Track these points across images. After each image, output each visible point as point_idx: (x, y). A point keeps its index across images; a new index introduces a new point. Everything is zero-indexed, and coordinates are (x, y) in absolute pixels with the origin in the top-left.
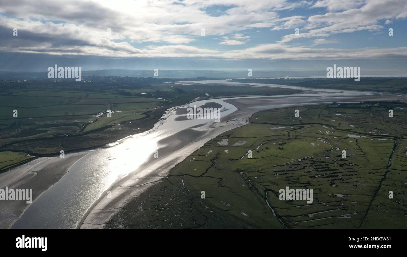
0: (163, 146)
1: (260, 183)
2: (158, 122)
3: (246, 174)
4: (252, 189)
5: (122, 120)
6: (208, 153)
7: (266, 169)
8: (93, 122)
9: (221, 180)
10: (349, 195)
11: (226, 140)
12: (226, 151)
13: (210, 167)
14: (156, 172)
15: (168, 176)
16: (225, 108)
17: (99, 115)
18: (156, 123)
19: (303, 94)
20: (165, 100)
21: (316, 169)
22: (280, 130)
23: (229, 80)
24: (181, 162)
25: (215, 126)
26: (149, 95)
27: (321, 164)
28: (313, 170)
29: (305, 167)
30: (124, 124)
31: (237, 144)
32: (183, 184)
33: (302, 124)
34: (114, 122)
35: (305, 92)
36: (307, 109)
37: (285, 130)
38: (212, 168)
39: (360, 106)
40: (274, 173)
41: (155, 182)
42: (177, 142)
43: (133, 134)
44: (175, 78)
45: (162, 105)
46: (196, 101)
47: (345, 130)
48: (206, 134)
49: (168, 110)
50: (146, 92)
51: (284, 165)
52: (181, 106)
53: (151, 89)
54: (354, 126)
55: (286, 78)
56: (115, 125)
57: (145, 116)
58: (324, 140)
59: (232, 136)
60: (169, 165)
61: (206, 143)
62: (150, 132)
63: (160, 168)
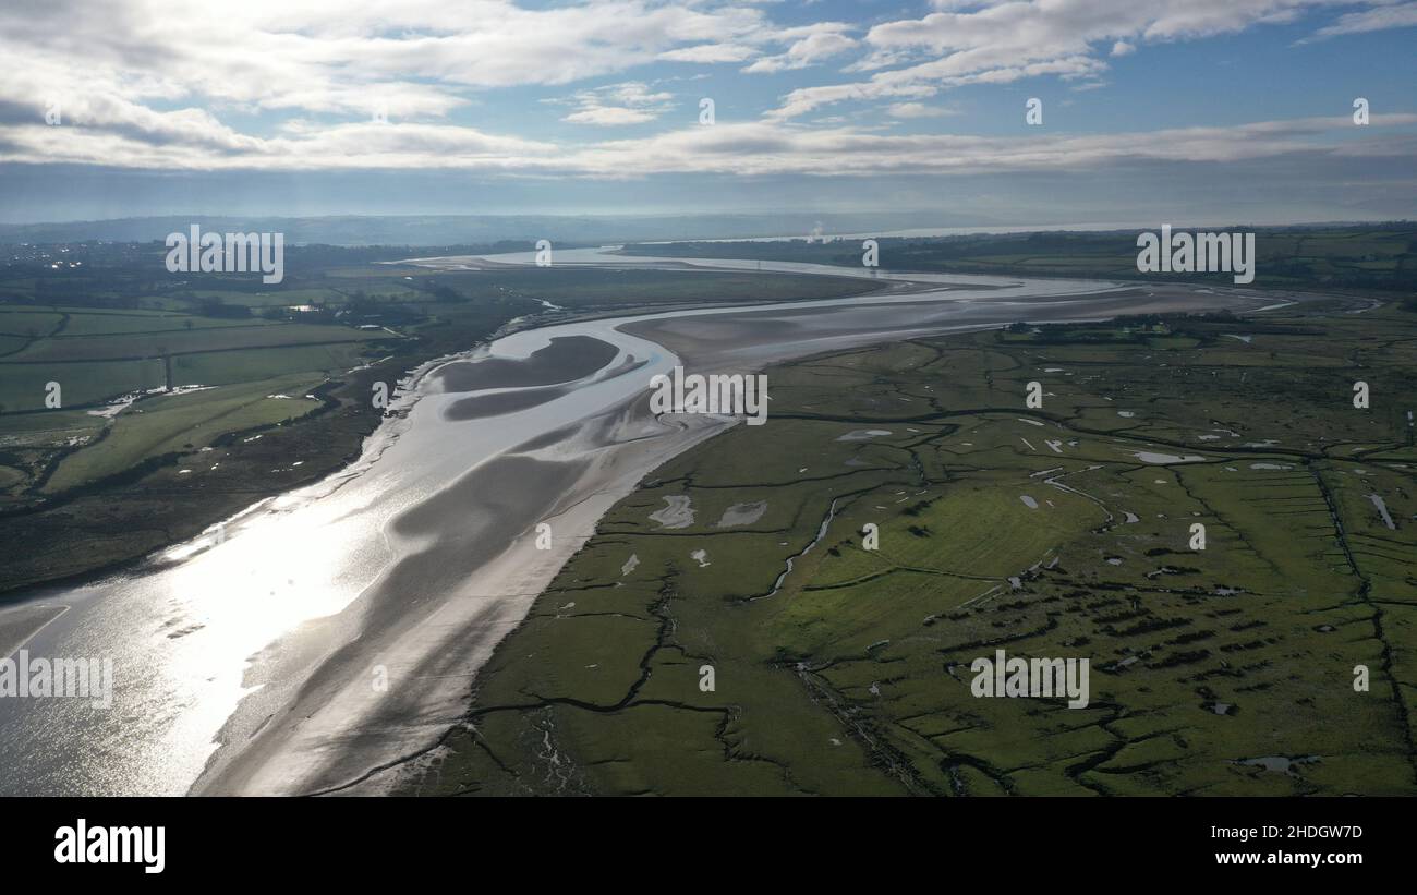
0: (419, 545)
1: (908, 723)
2: (376, 427)
3: (824, 673)
4: (883, 763)
5: (221, 426)
6: (627, 569)
7: (902, 642)
8: (90, 444)
9: (726, 721)
10: (1311, 759)
11: (683, 502)
12: (700, 555)
13: (655, 648)
14: (410, 696)
15: (470, 717)
16: (630, 358)
17: (115, 410)
18: (369, 434)
19: (892, 293)
20: (389, 332)
21: (1104, 625)
22: (875, 441)
23: (611, 248)
24: (515, 626)
25: (615, 435)
26: (322, 317)
27: (1110, 594)
28: (1095, 632)
29: (1057, 619)
30: (229, 445)
31: (731, 519)
32: (555, 758)
33: (943, 414)
34: (183, 439)
35: (896, 287)
36: (931, 350)
37: (895, 444)
38: (661, 654)
39: (1110, 335)
40: (943, 658)
41: (414, 756)
42: (477, 523)
43: (275, 492)
44: (413, 244)
45: (382, 355)
46: (514, 332)
47: (1110, 433)
48: (590, 475)
49: (411, 375)
50: (310, 303)
51: (966, 615)
52: (458, 355)
53: (330, 288)
54: (1132, 414)
55: (810, 240)
56: (189, 451)
57: (321, 404)
58: (1061, 481)
59: (698, 480)
60: (466, 652)
61: (601, 522)
62: (350, 478)
63: (425, 666)
